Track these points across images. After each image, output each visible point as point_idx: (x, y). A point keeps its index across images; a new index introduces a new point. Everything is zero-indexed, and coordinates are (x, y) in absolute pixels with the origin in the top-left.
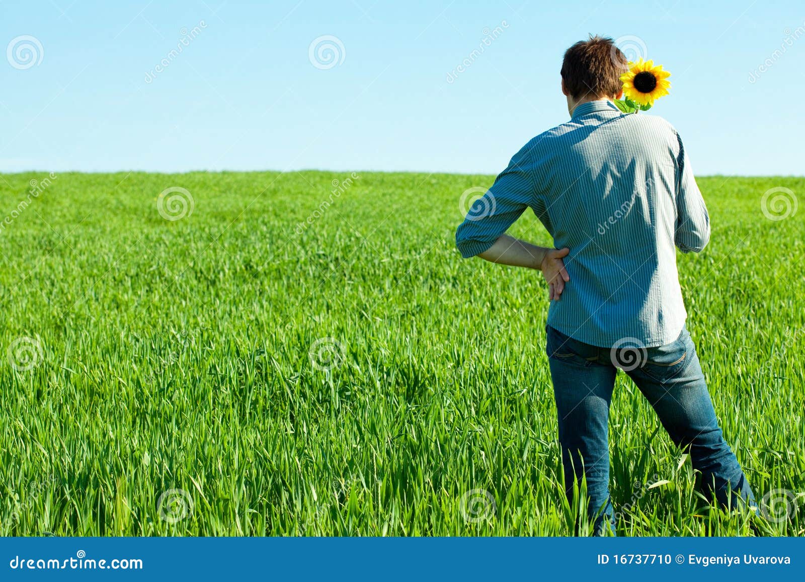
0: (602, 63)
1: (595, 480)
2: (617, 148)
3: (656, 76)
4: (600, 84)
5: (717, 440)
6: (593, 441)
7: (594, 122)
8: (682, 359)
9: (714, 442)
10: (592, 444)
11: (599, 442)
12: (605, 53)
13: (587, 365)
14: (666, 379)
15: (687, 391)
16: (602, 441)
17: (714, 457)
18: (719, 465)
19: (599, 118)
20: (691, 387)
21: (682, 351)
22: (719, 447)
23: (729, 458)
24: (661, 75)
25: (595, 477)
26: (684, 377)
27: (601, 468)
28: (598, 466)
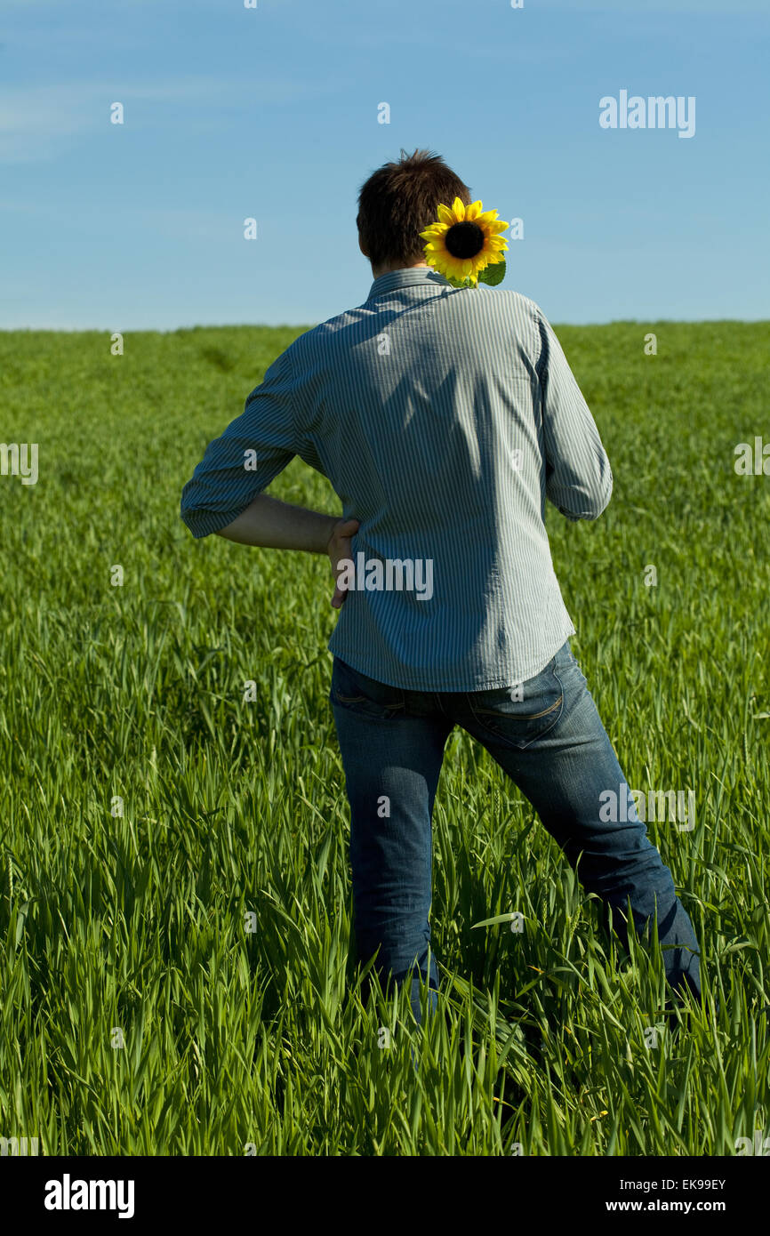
0: (412, 207)
1: (398, 910)
2: (426, 350)
3: (483, 229)
4: (409, 243)
5: (632, 845)
6: (396, 845)
7: (397, 307)
8: (554, 708)
9: (624, 847)
10: (394, 849)
11: (407, 846)
12: (418, 188)
13: (387, 717)
14: (527, 741)
15: (567, 761)
16: (414, 845)
17: (624, 873)
18: (631, 887)
19: (404, 300)
20: (574, 756)
21: (553, 693)
22: (634, 857)
23: (650, 875)
24: (491, 228)
25: (398, 905)
26: (559, 737)
27: (409, 891)
28: (405, 887)
